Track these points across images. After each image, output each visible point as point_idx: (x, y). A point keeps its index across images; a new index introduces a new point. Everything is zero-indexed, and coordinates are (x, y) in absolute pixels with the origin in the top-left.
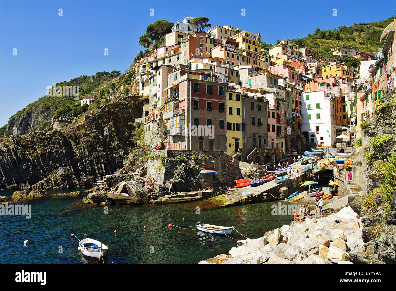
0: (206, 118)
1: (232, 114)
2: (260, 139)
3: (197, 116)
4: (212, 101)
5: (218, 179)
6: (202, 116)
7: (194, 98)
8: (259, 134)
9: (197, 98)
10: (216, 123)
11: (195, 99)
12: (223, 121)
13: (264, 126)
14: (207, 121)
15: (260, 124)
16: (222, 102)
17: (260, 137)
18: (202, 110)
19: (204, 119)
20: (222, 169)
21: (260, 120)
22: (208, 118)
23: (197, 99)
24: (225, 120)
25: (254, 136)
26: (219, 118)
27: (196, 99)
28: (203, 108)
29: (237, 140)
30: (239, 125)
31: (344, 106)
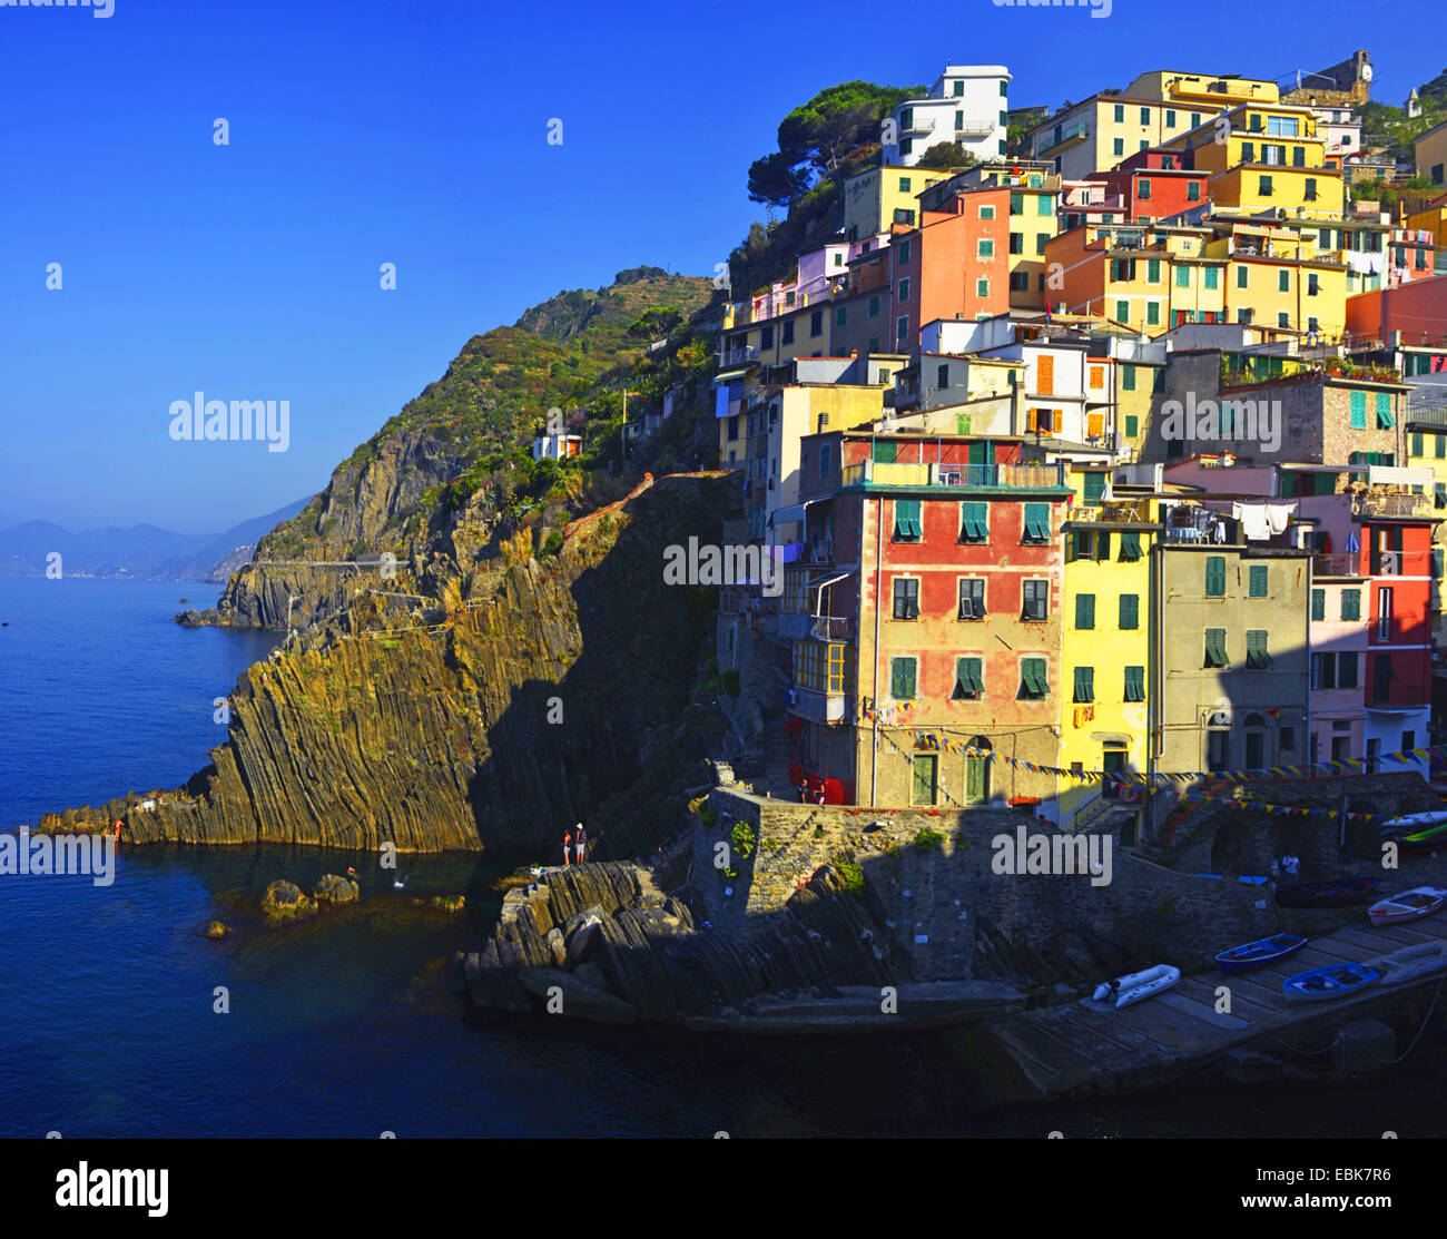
0: (954, 652)
1: (1091, 626)
2: (1252, 730)
3: (912, 648)
4: (988, 574)
6: (931, 648)
7: (897, 567)
8: (1250, 711)
9: (913, 567)
10: (1007, 671)
11: (901, 573)
12: (1042, 661)
13: (1284, 668)
14: (956, 666)
16: (1036, 571)
17: (1255, 720)
18: (935, 618)
19: (944, 660)
21: (1258, 637)
22: (965, 652)
23: (912, 573)
24: (1054, 654)
25: (1218, 719)
26: (1025, 649)
27: (907, 570)
28: (939, 609)
29: (1114, 743)
30: (1133, 672)
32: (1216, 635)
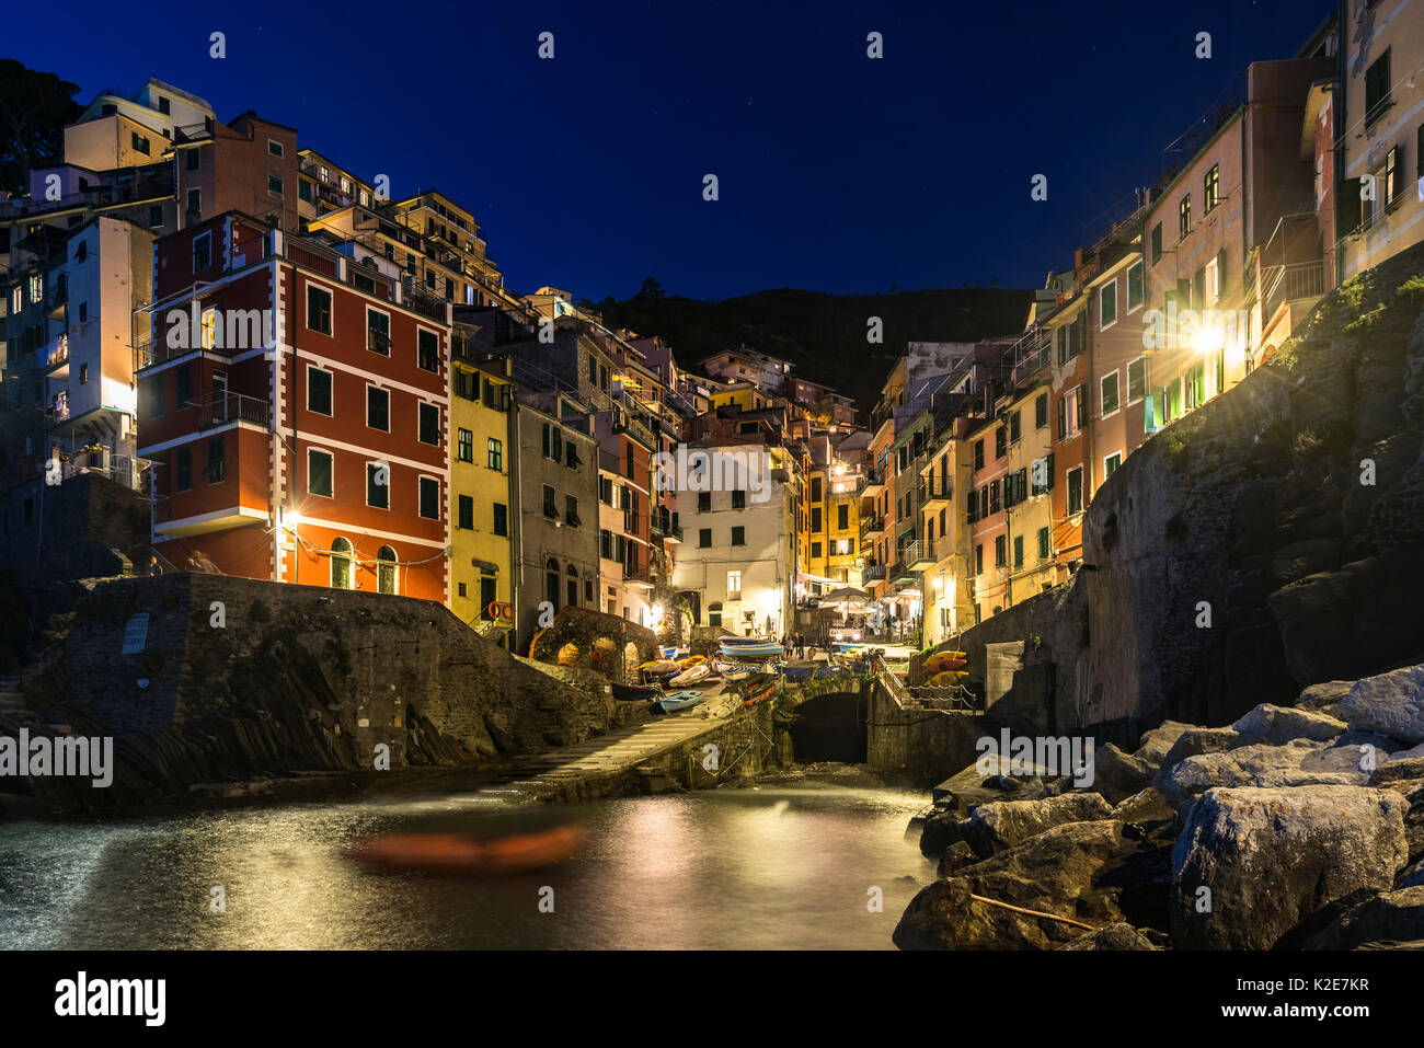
0: (365, 457)
1: (470, 460)
2: (573, 578)
4: (391, 388)
5: (425, 719)
7: (312, 357)
8: (569, 562)
9: (325, 361)
11: (315, 363)
12: (435, 484)
13: (586, 532)
14: (366, 471)
15: (572, 520)
17: (572, 571)
20: (444, 680)
21: (572, 502)
22: (374, 459)
23: (325, 366)
25: (553, 563)
29: (488, 569)
30: (499, 510)
31: (816, 513)
32: (549, 492)
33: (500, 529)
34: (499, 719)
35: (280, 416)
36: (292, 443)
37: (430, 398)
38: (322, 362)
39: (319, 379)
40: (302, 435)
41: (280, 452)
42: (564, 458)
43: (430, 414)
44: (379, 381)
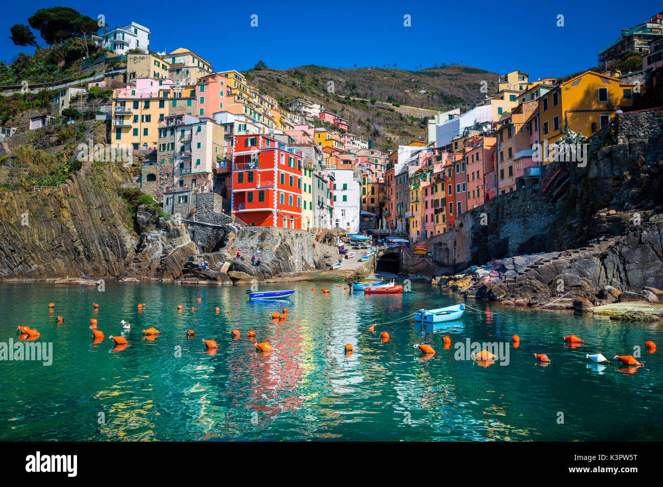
0: (289, 194)
1: (306, 191)
2: (322, 220)
3: (283, 191)
6: (286, 192)
8: (322, 215)
13: (325, 207)
14: (289, 197)
15: (323, 204)
18: (286, 185)
24: (301, 197)
29: (309, 219)
30: (311, 203)
31: (364, 189)
32: (319, 197)
33: (311, 209)
34: (316, 260)
35: (276, 186)
36: (278, 192)
37: (299, 176)
38: (283, 172)
39: (282, 175)
40: (280, 190)
41: (276, 194)
42: (321, 187)
43: (299, 180)
44: (292, 174)
